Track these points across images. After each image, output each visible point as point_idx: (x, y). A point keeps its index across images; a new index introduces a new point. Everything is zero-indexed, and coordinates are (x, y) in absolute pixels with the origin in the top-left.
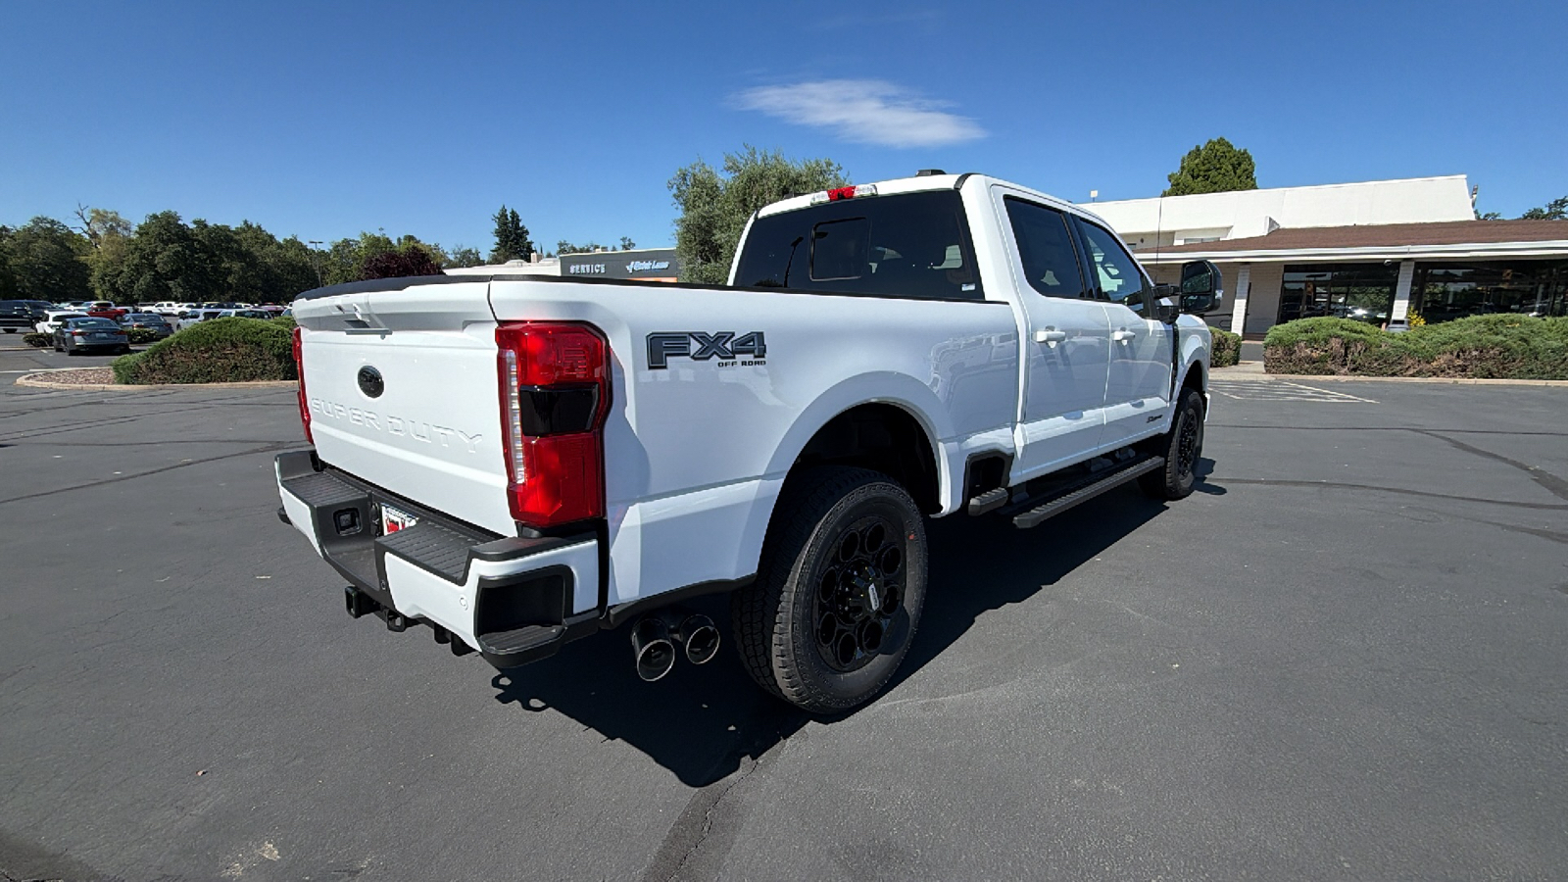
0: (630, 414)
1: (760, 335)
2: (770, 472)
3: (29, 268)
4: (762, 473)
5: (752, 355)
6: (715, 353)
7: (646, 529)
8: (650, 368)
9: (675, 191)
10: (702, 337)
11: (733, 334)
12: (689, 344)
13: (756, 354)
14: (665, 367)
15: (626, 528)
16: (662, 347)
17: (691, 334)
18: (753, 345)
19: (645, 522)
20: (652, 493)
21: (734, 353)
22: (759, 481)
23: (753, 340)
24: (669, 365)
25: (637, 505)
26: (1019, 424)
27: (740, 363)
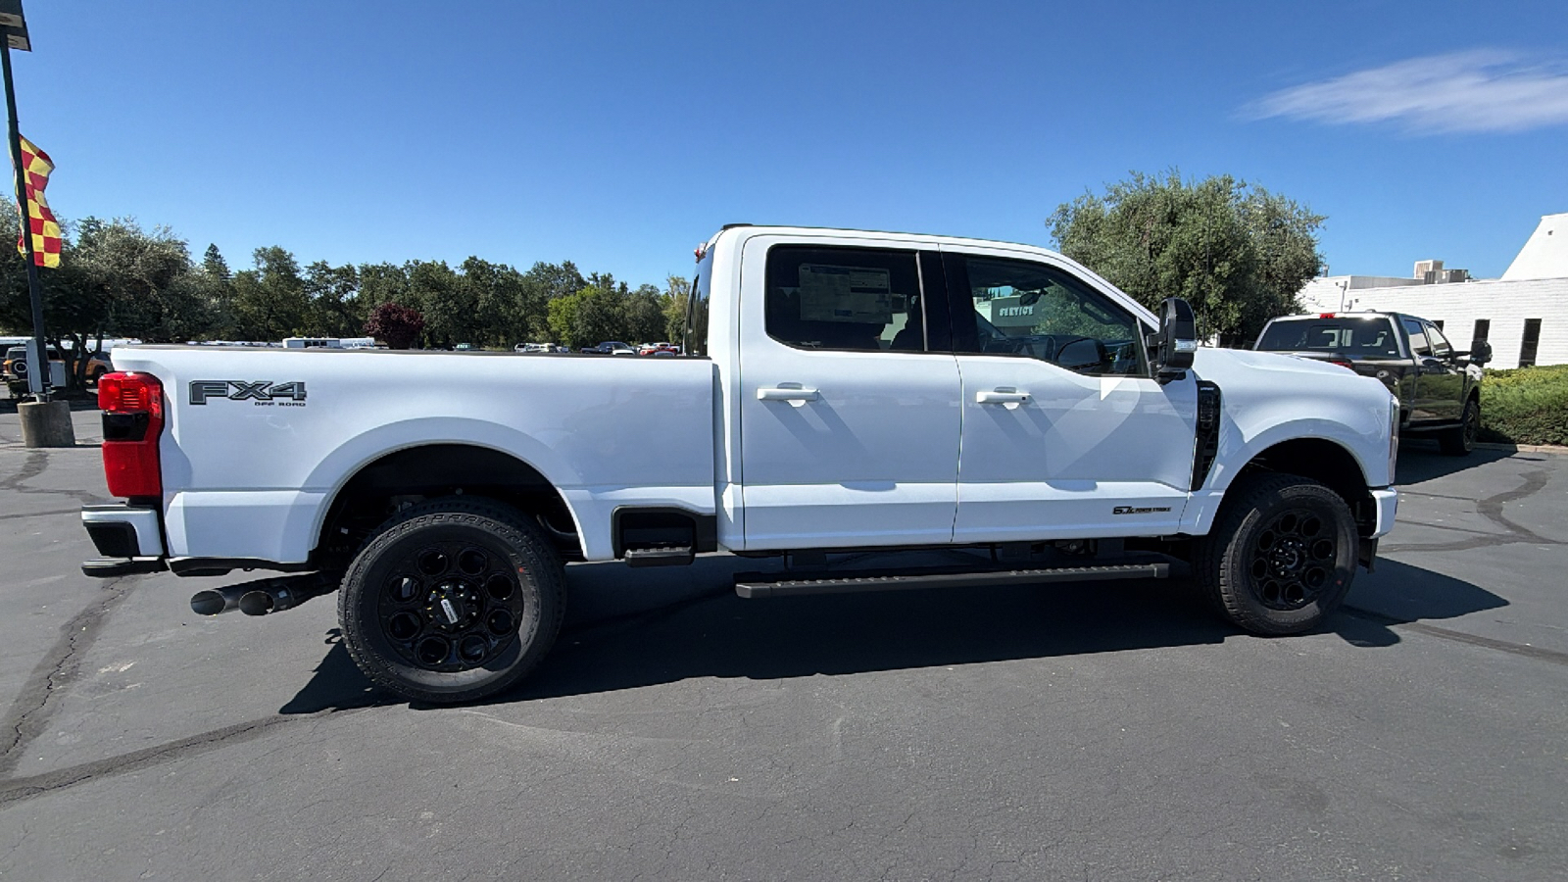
0: (175, 432)
1: (301, 385)
2: (306, 486)
3: (635, 319)
4: (300, 486)
5: (291, 398)
6: (252, 396)
7: (187, 510)
8: (191, 404)
9: (1053, 227)
10: (240, 385)
11: (272, 383)
12: (227, 388)
13: (296, 397)
14: (205, 404)
15: (174, 507)
16: (201, 391)
17: (230, 382)
18: (294, 392)
19: (187, 505)
20: (195, 486)
21: (271, 397)
22: (298, 492)
23: (292, 387)
24: (208, 402)
25: (183, 493)
26: (730, 485)
27: (277, 404)
